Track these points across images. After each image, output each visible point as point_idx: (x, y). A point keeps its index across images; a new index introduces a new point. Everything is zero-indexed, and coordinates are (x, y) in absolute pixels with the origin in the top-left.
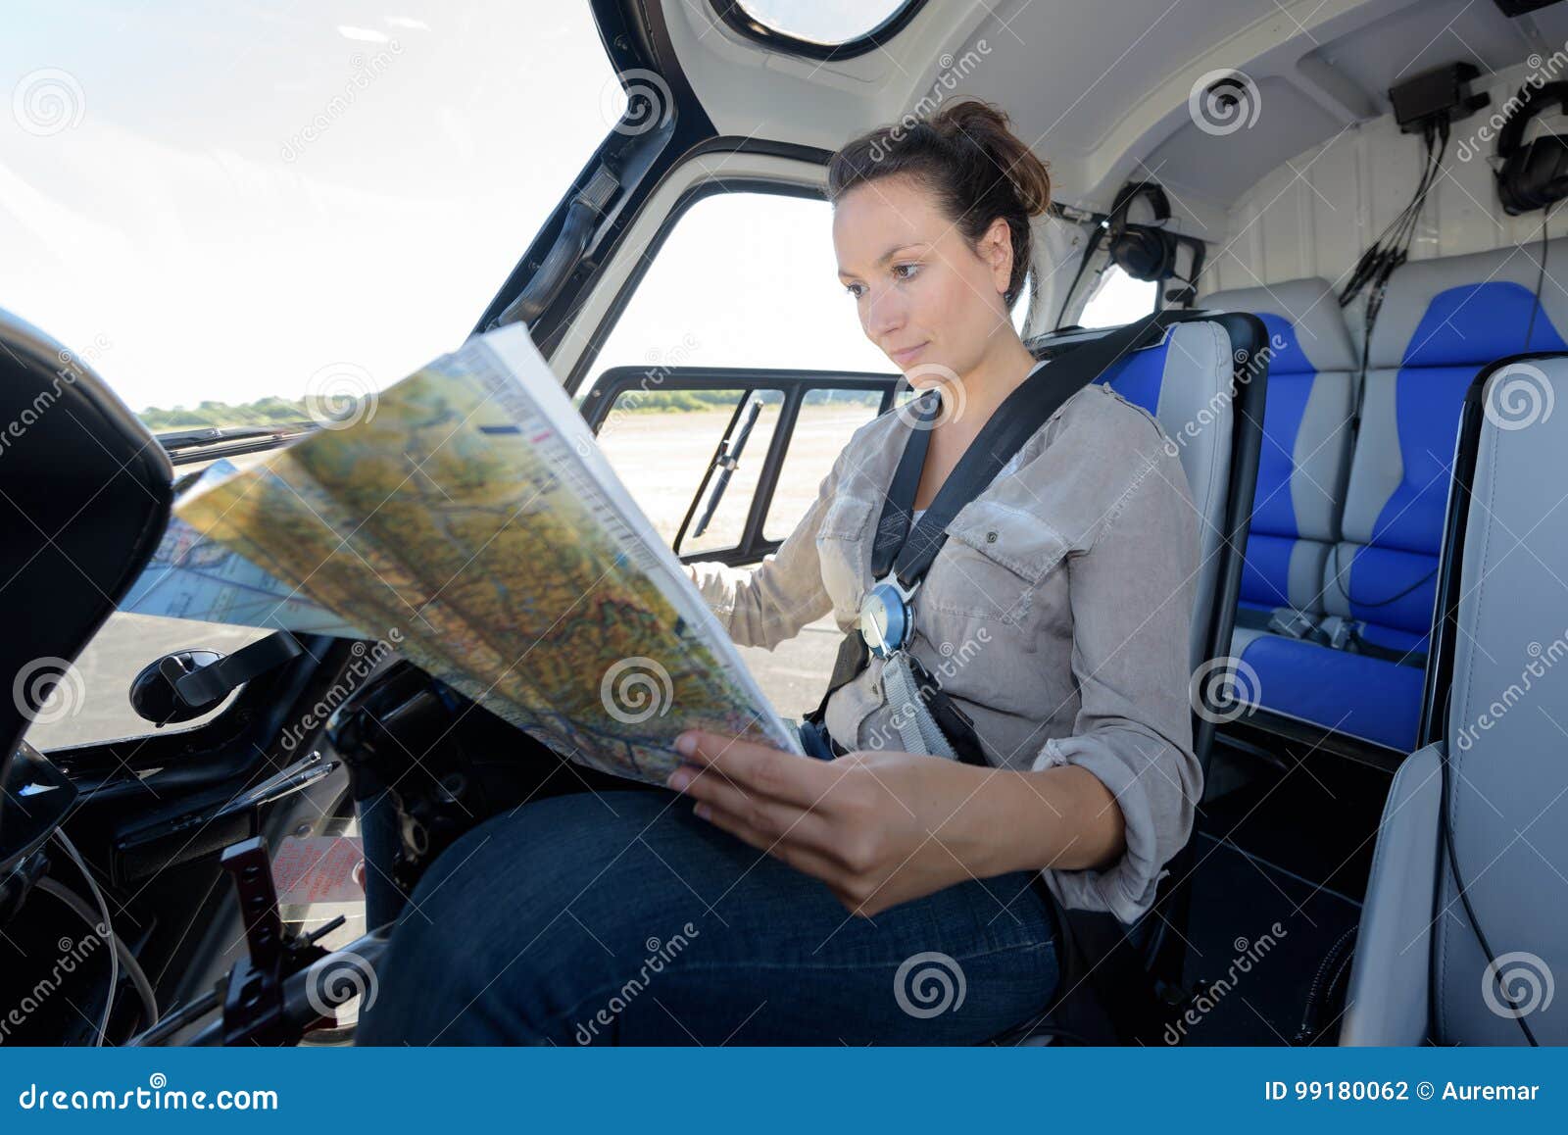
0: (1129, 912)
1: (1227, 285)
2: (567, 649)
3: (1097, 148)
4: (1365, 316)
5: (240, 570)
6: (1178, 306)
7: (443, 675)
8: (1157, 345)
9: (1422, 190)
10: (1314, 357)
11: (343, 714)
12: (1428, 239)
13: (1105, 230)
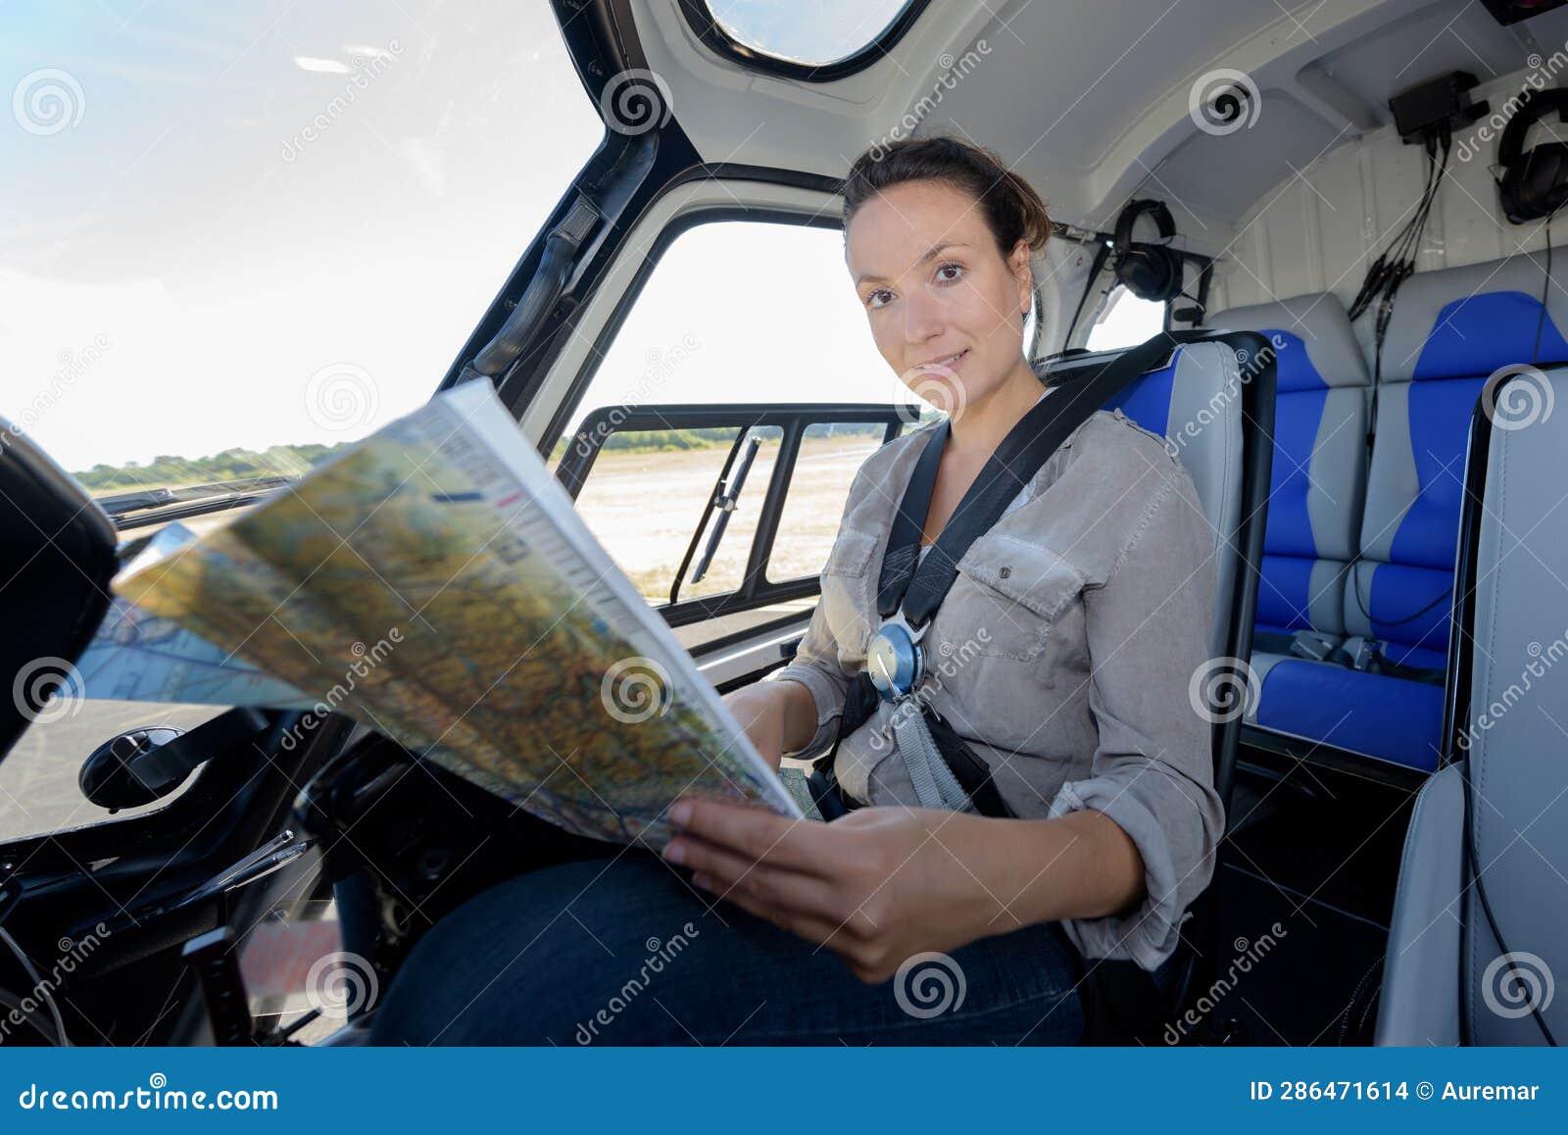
0: (1152, 959)
1: (1235, 303)
2: (546, 723)
3: (1099, 165)
4: (1375, 330)
5: (192, 645)
6: (1187, 326)
7: (420, 748)
8: (1164, 367)
9: (1426, 205)
10: (1325, 372)
11: (312, 791)
12: (1435, 251)
13: (1110, 249)
